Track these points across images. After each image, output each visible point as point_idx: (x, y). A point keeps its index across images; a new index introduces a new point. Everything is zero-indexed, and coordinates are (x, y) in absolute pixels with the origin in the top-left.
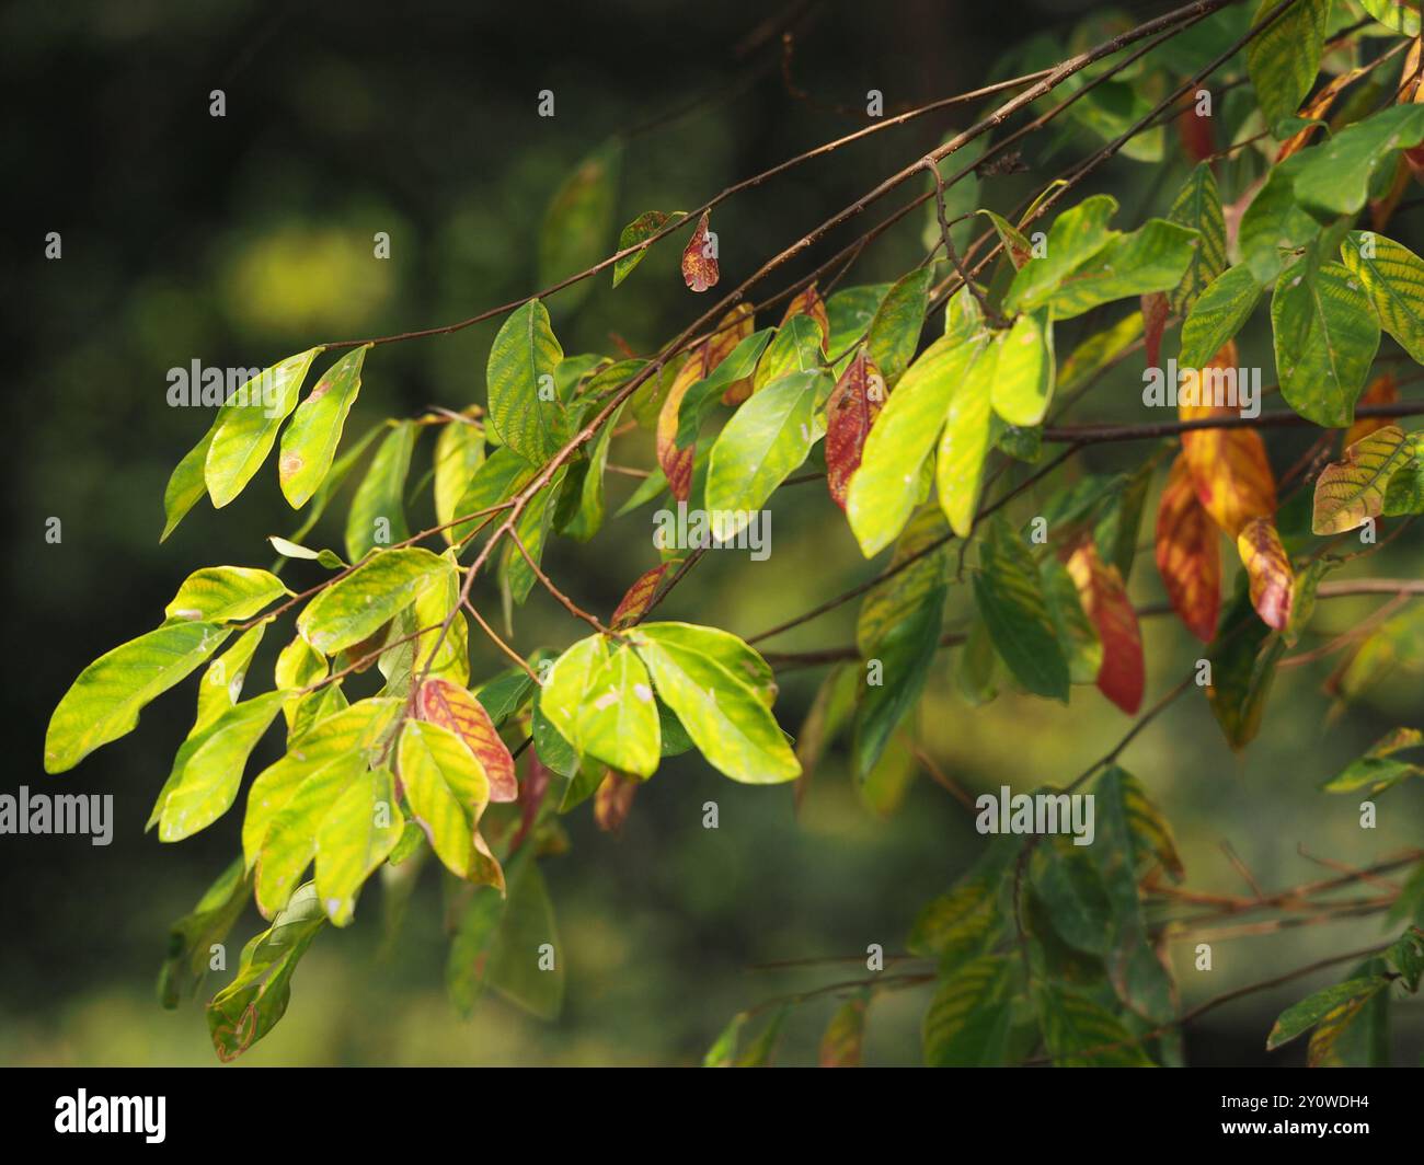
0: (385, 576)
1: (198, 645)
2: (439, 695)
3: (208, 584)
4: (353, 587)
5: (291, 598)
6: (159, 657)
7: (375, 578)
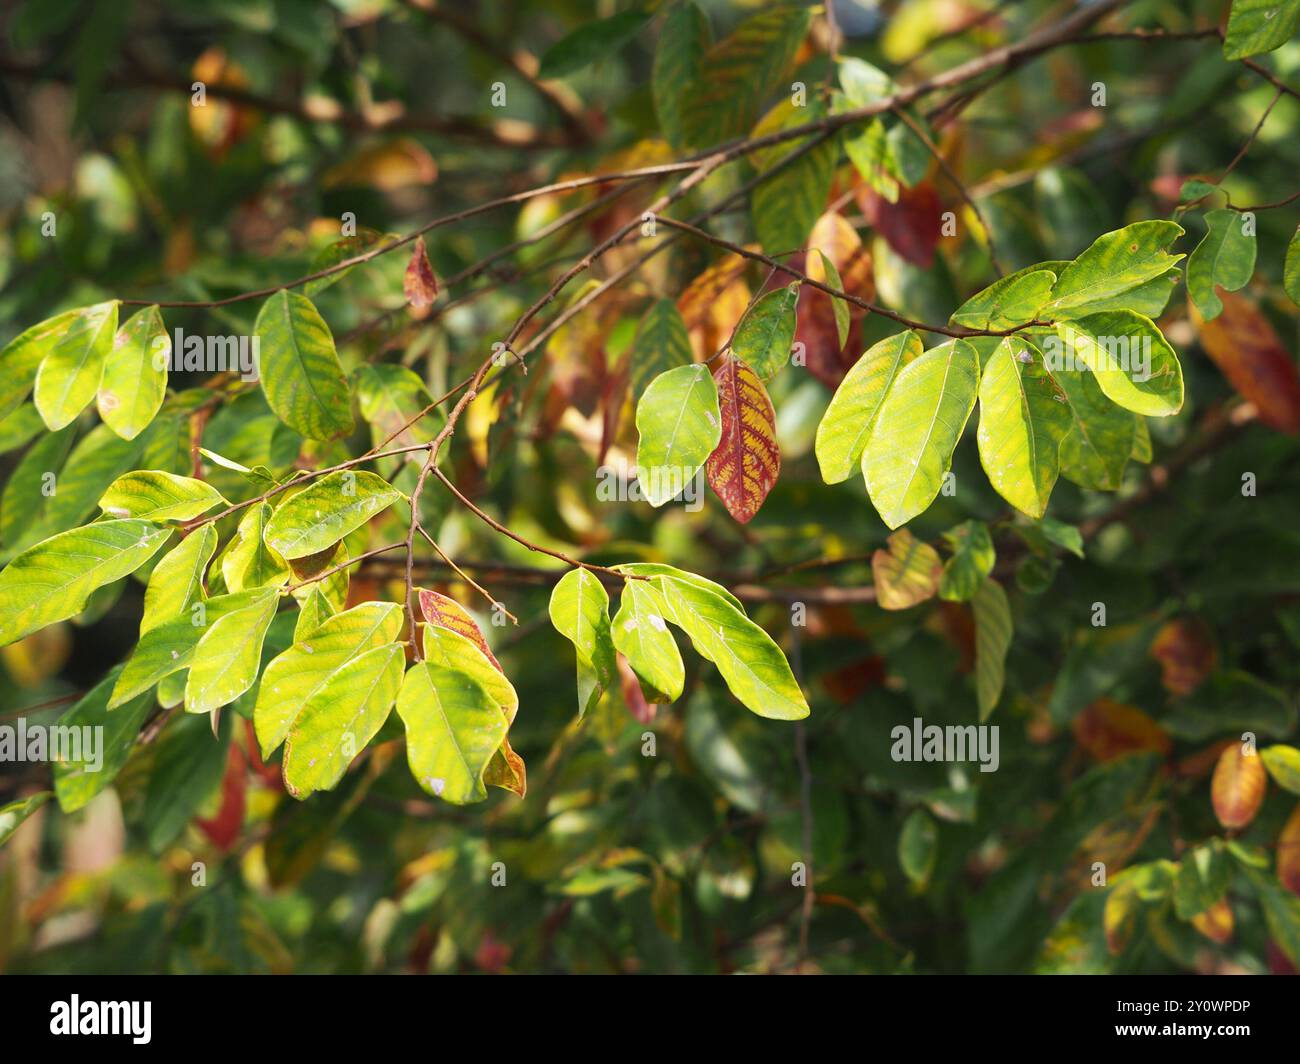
0: (334, 494)
1: (138, 541)
2: (431, 605)
3: (137, 486)
4: (305, 501)
5: (228, 508)
6: (97, 549)
7: (326, 494)
